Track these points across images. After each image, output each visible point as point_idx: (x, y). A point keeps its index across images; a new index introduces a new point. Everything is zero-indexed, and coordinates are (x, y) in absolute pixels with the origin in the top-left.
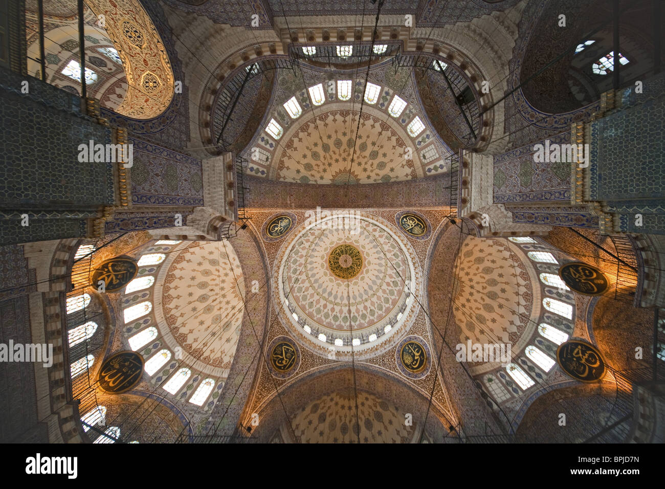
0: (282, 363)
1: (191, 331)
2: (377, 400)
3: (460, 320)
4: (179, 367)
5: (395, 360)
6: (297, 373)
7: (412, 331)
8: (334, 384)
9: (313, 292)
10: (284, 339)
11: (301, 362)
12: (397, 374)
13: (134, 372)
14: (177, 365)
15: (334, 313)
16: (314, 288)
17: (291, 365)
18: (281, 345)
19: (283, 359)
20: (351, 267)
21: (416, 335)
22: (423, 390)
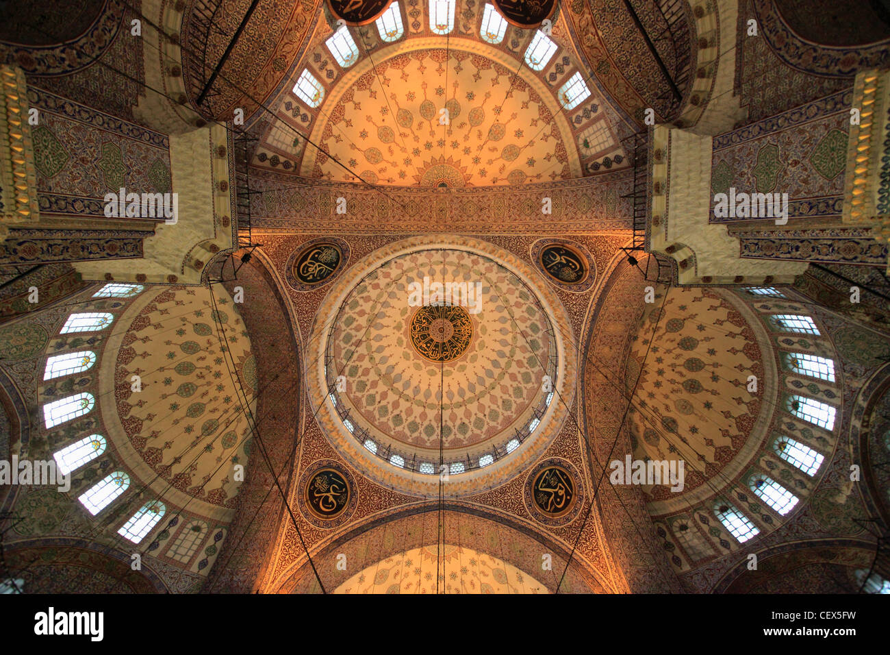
0: (561, 497)
2: (647, 326)
3: (502, 169)
5: (573, 294)
6: (582, 472)
7: (525, 257)
8: (609, 404)
9: (488, 396)
10: (529, 483)
11: (568, 460)
12: (592, 297)
15: (525, 361)
16: (482, 394)
17: (568, 480)
18: (537, 492)
19: (556, 493)
20: (451, 321)
21: (530, 253)
22: (609, 264)
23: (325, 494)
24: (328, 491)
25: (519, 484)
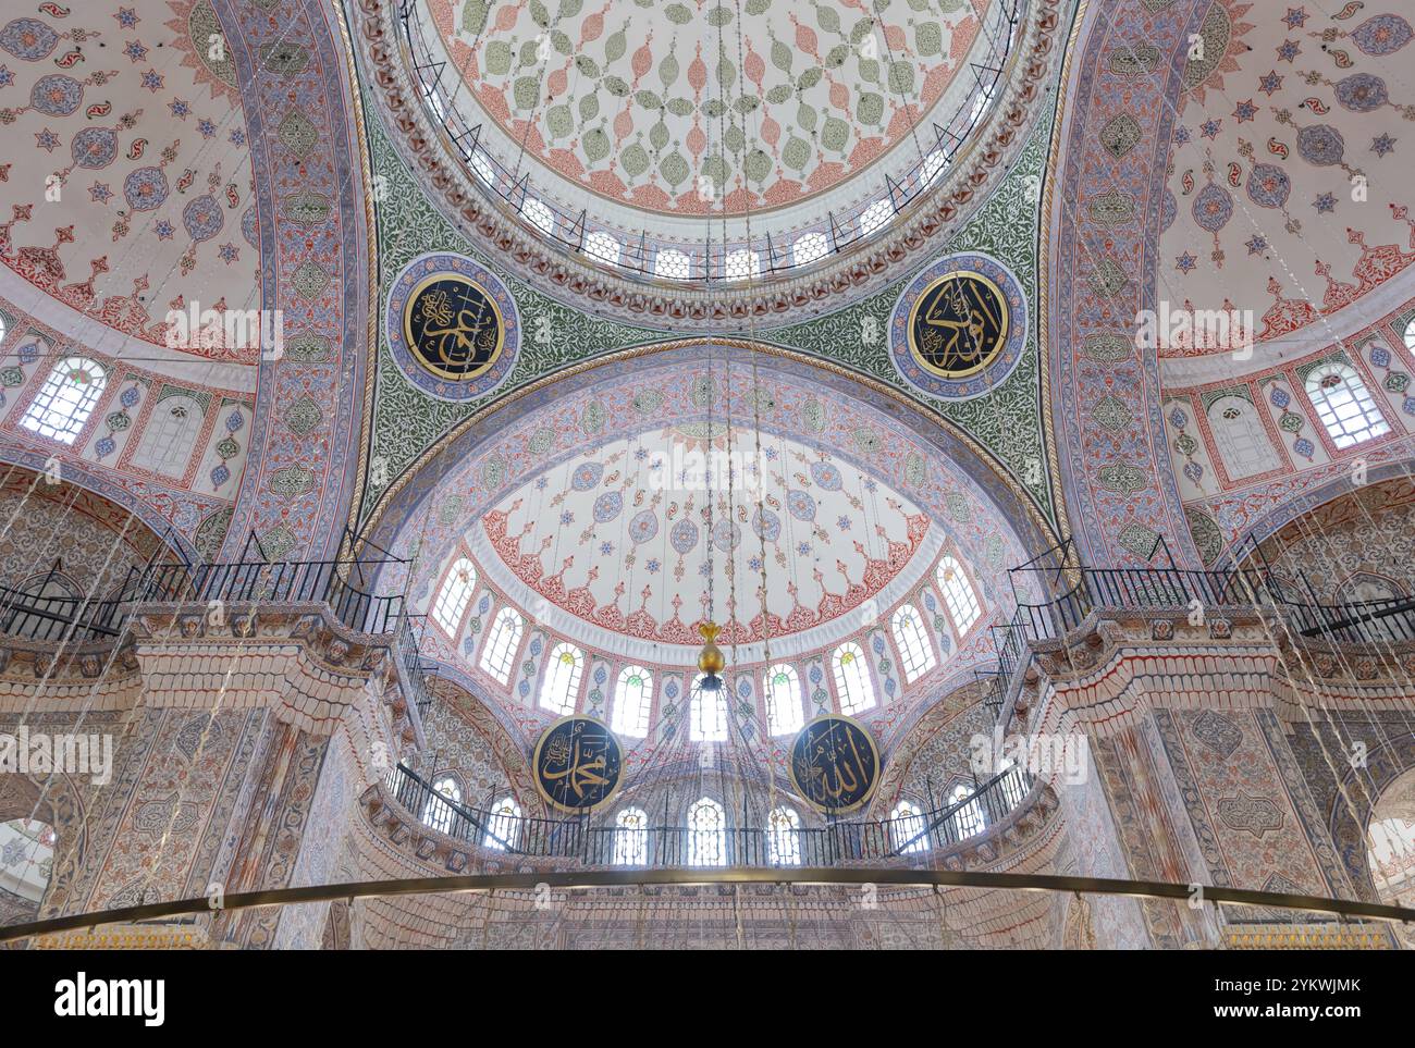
1: (818, 577)
4: (887, 630)
14: (881, 634)
23: (448, 331)
24: (454, 324)
25: (882, 307)
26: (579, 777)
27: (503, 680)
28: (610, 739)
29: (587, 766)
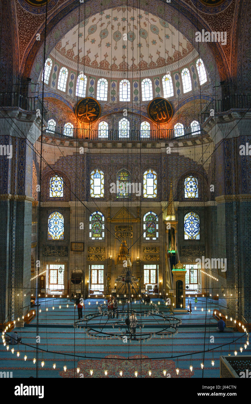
1: (158, 53)
4: (180, 74)
13: (164, 105)
14: (178, 74)
26: (88, 115)
27: (64, 90)
28: (96, 103)
29: (91, 111)
